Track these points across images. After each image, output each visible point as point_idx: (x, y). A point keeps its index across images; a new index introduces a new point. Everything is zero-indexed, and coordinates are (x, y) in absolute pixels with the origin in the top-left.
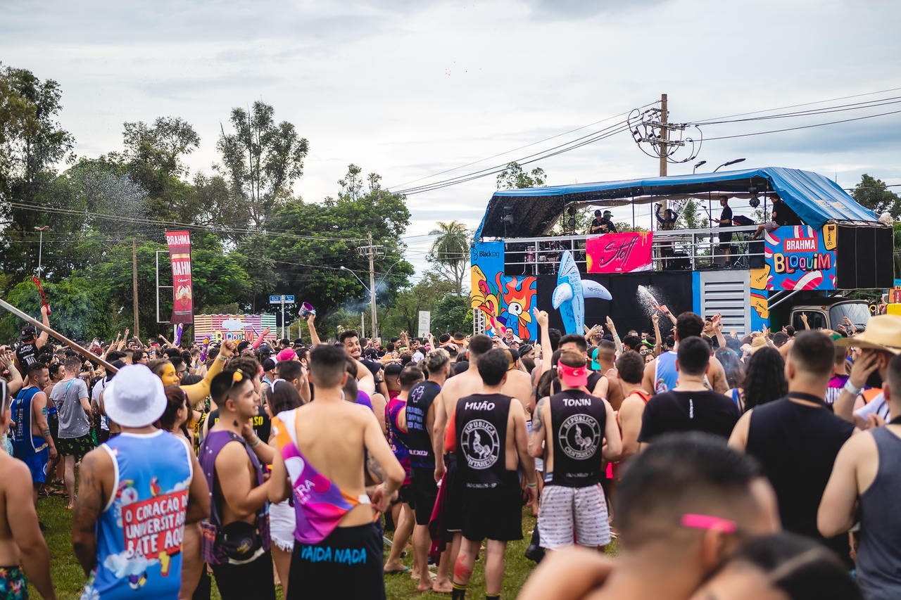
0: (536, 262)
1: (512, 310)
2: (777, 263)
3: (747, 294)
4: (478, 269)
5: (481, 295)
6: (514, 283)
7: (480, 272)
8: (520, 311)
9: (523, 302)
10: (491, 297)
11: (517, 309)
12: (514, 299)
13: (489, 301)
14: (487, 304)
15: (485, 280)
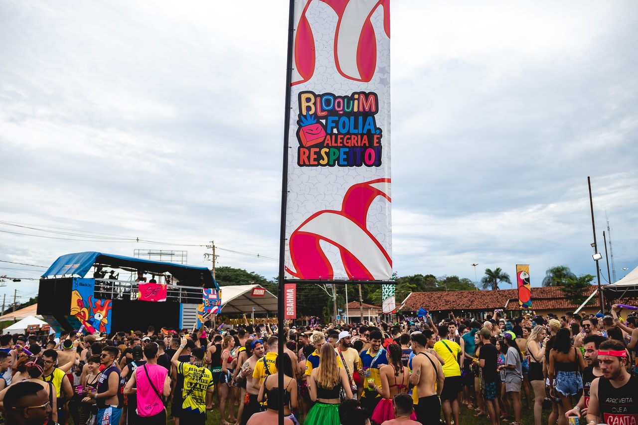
0: (112, 292)
1: (96, 317)
2: (206, 302)
3: (196, 314)
4: (77, 292)
5: (79, 308)
6: (99, 302)
7: (79, 294)
8: (102, 317)
9: (104, 312)
10: (84, 309)
11: (100, 316)
12: (99, 311)
13: (83, 311)
14: (82, 313)
15: (81, 299)
